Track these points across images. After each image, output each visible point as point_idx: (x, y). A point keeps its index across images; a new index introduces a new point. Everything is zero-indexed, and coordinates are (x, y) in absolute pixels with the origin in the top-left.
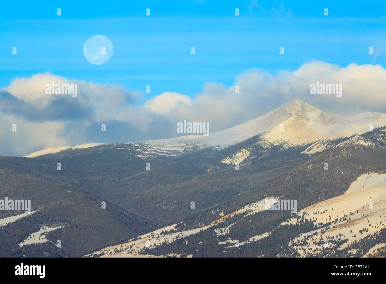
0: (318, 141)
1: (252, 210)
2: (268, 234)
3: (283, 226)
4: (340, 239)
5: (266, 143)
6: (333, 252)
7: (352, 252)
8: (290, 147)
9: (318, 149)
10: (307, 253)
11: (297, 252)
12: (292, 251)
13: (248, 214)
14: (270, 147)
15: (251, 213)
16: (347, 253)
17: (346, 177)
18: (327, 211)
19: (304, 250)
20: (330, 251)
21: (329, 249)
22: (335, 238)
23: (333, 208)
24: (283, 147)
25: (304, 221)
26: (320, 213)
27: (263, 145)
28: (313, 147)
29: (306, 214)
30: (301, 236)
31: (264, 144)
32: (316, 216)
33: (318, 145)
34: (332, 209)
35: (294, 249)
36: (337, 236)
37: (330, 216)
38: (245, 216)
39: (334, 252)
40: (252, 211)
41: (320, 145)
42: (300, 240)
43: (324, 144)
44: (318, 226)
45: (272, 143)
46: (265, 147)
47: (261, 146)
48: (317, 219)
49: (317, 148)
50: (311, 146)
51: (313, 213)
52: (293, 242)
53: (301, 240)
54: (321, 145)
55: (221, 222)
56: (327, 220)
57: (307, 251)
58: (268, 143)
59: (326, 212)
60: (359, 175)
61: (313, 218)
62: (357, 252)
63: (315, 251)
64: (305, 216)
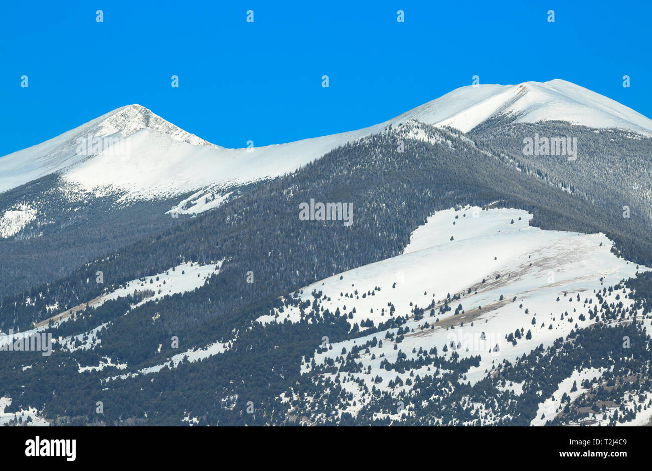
0: (206, 187)
1: (153, 290)
2: (224, 347)
3: (264, 325)
4: (455, 355)
5: (76, 191)
6: (447, 390)
7: (507, 387)
8: (135, 200)
9: (209, 204)
10: (370, 390)
11: (339, 387)
12: (323, 384)
13: (140, 301)
14: (86, 201)
15: (153, 298)
16: (498, 392)
17: (395, 215)
18: (379, 289)
19: (360, 382)
20: (440, 388)
21: (436, 381)
22: (440, 353)
23: (395, 284)
24: (119, 201)
25: (321, 314)
26: (360, 295)
27: (70, 196)
28: (194, 200)
29: (322, 297)
30: (329, 350)
31: (71, 193)
32: (350, 304)
33: (208, 196)
34: (394, 287)
35: (328, 380)
36: (445, 349)
37: (389, 304)
38: (133, 307)
39: (450, 390)
40: (153, 294)
41: (213, 195)
42: (335, 360)
43: (222, 192)
44: (361, 329)
45: (90, 193)
46: (72, 199)
47: (62, 197)
48: (354, 311)
49: (207, 201)
50: (189, 199)
51: (342, 295)
52: (313, 363)
53: (337, 360)
54: (216, 196)
55: (66, 320)
56: (383, 314)
57: (370, 385)
58: (81, 190)
59: (376, 292)
60: (430, 212)
61: (345, 308)
62: (523, 388)
63: (392, 385)
64: (320, 302)
